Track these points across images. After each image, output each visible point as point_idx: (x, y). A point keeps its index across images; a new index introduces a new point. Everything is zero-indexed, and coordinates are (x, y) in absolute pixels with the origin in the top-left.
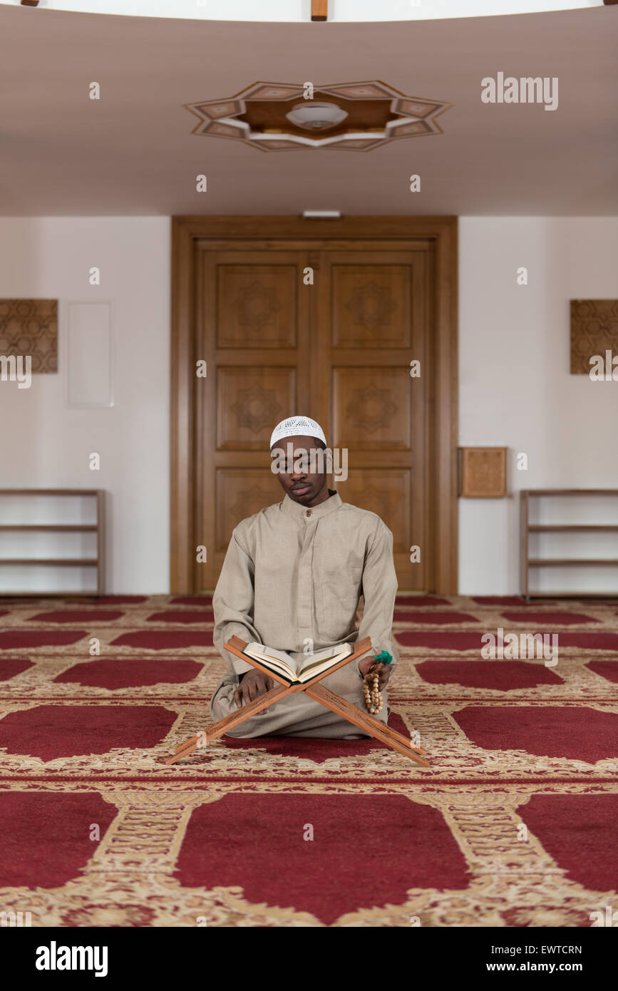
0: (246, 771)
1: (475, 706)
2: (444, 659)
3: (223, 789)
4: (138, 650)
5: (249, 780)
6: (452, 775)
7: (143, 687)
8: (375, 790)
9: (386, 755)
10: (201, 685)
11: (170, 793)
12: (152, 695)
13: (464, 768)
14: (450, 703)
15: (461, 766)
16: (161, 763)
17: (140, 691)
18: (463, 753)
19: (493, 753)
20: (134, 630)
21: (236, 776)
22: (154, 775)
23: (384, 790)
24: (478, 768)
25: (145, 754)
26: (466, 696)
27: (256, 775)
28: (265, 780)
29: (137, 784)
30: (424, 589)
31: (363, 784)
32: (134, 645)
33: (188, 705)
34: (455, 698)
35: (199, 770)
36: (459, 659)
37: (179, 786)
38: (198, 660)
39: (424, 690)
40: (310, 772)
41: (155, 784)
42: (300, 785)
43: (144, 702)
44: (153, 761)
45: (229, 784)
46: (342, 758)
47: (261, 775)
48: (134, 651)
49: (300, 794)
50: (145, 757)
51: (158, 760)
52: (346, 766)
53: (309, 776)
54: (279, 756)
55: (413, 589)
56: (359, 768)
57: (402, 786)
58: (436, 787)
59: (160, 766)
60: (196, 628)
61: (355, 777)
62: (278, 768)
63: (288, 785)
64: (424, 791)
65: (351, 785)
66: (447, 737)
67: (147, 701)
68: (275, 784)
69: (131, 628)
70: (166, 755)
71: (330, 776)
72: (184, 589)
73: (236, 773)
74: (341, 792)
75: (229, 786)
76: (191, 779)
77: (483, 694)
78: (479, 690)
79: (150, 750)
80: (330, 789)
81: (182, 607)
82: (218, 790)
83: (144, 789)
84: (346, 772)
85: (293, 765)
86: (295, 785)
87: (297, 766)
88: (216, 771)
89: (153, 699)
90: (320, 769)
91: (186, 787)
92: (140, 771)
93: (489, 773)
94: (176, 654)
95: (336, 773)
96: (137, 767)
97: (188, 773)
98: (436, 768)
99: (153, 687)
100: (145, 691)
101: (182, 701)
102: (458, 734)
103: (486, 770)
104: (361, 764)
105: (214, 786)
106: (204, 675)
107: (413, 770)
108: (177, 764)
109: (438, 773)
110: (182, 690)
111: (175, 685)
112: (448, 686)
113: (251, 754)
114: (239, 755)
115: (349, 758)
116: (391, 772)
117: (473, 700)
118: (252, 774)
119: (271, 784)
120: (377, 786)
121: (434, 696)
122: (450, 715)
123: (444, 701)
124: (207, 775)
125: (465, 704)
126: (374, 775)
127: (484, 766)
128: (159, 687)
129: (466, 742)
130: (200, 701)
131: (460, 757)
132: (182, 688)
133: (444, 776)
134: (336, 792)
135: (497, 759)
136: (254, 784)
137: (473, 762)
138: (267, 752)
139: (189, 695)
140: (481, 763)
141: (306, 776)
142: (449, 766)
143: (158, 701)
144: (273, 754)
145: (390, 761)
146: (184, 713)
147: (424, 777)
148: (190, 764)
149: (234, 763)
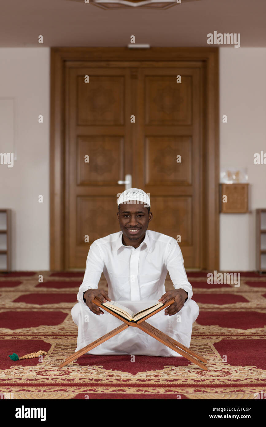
0: (90, 379)
1: (228, 339)
2: (210, 310)
3: (77, 391)
4: (29, 305)
5: (92, 385)
6: (212, 382)
7: (32, 328)
8: (166, 391)
9: (173, 370)
10: (66, 327)
11: (45, 393)
12: (36, 333)
13: (219, 378)
14: (213, 337)
15: (218, 376)
16: (40, 375)
17: (29, 331)
18: (219, 368)
19: (237, 368)
20: (28, 293)
21: (84, 383)
22: (36, 382)
23: (171, 391)
24: (227, 377)
25: (31, 369)
26: (222, 333)
27: (96, 382)
28: (101, 385)
29: (26, 388)
30: (199, 267)
31: (159, 388)
32: (27, 302)
33: (58, 339)
34: (216, 334)
35: (62, 380)
36: (219, 310)
37: (50, 389)
38: (64, 311)
39: (197, 330)
40: (128, 380)
41: (36, 388)
42: (122, 388)
43: (31, 337)
44: (36, 374)
45: (80, 388)
46: (148, 372)
47: (99, 382)
48: (27, 306)
49: (122, 394)
50: (31, 371)
51: (38, 373)
52: (150, 376)
53: (128, 383)
54: (110, 371)
55: (193, 267)
56: (158, 378)
57: (182, 388)
58: (203, 389)
59: (39, 377)
60: (65, 291)
61: (155, 383)
62: (109, 378)
63: (114, 388)
64: (195, 391)
65: (152, 388)
66: (210, 358)
67: (33, 337)
68: (107, 388)
69: (26, 291)
70: (44, 370)
71: (140, 383)
72: (58, 268)
73: (84, 381)
74: (146, 393)
75: (80, 389)
76: (57, 385)
77: (232, 332)
78: (230, 329)
79: (34, 367)
80: (140, 390)
81: (57, 279)
82: (73, 391)
83: (29, 391)
84: (150, 380)
85: (118, 376)
86: (119, 388)
87: (121, 377)
88: (72, 380)
89: (37, 335)
90: (134, 379)
91: (54, 390)
92: (27, 380)
93: (234, 381)
94: (52, 307)
95: (144, 381)
96: (26, 378)
97: (56, 381)
98: (203, 378)
99: (37, 328)
100: (33, 330)
101: (54, 337)
102: (216, 357)
103: (232, 379)
104: (158, 375)
105: (71, 389)
106: (68, 321)
107: (189, 379)
108: (50, 376)
109: (204, 380)
110: (55, 330)
111: (51, 326)
112: (212, 327)
113: (93, 369)
114: (87, 370)
115: (152, 371)
116: (176, 380)
117: (226, 335)
118: (94, 382)
119: (104, 388)
120: (167, 388)
121: (203, 333)
122: (212, 345)
123: (209, 336)
124: (67, 382)
125: (221, 338)
126: (166, 382)
127: (231, 376)
128: (41, 328)
129: (221, 362)
130: (65, 337)
131: (217, 371)
132: (55, 328)
133: (207, 382)
134: (143, 393)
135: (239, 372)
136: (95, 388)
137: (225, 373)
138: (103, 368)
139: (59, 333)
140: (230, 374)
141: (125, 383)
142: (210, 376)
143: (40, 337)
144: (107, 369)
145: (175, 373)
146: (55, 344)
147: (196, 383)
148: (57, 375)
149: (83, 375)
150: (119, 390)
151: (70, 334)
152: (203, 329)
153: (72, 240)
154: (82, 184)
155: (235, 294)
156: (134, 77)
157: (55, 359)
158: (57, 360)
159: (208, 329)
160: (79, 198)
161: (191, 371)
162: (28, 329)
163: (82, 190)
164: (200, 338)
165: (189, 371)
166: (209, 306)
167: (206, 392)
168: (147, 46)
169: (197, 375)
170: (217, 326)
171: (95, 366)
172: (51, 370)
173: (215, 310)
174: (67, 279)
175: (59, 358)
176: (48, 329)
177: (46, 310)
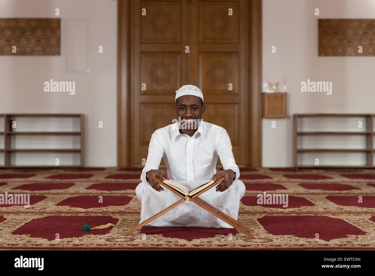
0: (152, 245)
1: (269, 215)
2: (254, 195)
4: (100, 192)
5: (153, 249)
6: (257, 247)
7: (102, 207)
9: (223, 238)
10: (131, 207)
12: (106, 211)
13: (263, 243)
14: (257, 214)
15: (262, 242)
16: (109, 241)
17: (100, 209)
18: (263, 237)
19: (278, 237)
20: (98, 183)
21: (147, 247)
22: (105, 246)
24: (270, 243)
26: (265, 211)
27: (157, 247)
30: (244, 165)
32: (98, 189)
33: (124, 216)
34: (259, 212)
35: (128, 245)
38: (129, 196)
39: (243, 209)
40: (185, 245)
43: (101, 214)
44: (105, 241)
46: (201, 239)
47: (160, 247)
48: (98, 192)
50: (101, 238)
51: (107, 240)
52: (203, 242)
53: (184, 247)
54: (169, 238)
55: (240, 164)
56: (210, 244)
59: (108, 243)
60: (130, 181)
61: (207, 247)
62: (168, 243)
66: (255, 230)
67: (103, 214)
69: (97, 181)
70: (112, 237)
71: (194, 247)
72: (124, 164)
77: (273, 210)
78: (271, 209)
79: (103, 236)
81: (123, 173)
84: (203, 245)
85: (176, 242)
87: (178, 243)
88: (137, 245)
89: (106, 213)
90: (189, 244)
92: (98, 245)
93: (275, 246)
94: (119, 193)
95: (198, 246)
96: (96, 243)
97: (122, 246)
98: (249, 243)
99: (106, 207)
100: (102, 209)
101: (121, 214)
102: (260, 228)
103: (274, 244)
104: (210, 242)
106: (133, 202)
107: (236, 244)
108: (117, 242)
109: (249, 245)
110: (121, 209)
111: (118, 206)
112: (256, 207)
113: (154, 237)
114: (149, 238)
115: (205, 239)
116: (226, 245)
117: (268, 213)
118: (155, 246)
121: (248, 211)
122: (256, 220)
123: (253, 214)
124: (132, 247)
125: (264, 215)
126: (217, 246)
127: (273, 242)
128: (110, 208)
129: (264, 232)
130: (130, 214)
131: (261, 238)
132: (121, 208)
133: (253, 247)
135: (280, 239)
137: (268, 240)
138: (163, 236)
139: (125, 211)
140: (272, 241)
141: (182, 247)
142: (255, 242)
143: (109, 214)
144: (166, 237)
145: (225, 240)
146: (122, 219)
147: (242, 247)
148: (123, 242)
149: (146, 242)
151: (135, 212)
152: (249, 208)
154: (145, 94)
155: (275, 183)
157: (121, 230)
158: (123, 230)
159: (253, 208)
160: (142, 105)
161: (238, 239)
162: (99, 208)
163: (145, 98)
164: (246, 215)
165: (236, 239)
169: (243, 241)
170: (260, 206)
171: (156, 235)
172: (118, 238)
174: (132, 173)
175: (125, 229)
176: (116, 208)
177: (114, 195)
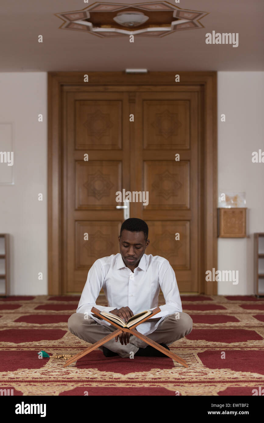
0: (86, 378)
1: (211, 350)
2: (200, 328)
3: (75, 385)
4: (30, 325)
5: (88, 381)
6: (190, 380)
7: (34, 342)
8: (151, 386)
9: (158, 371)
10: (65, 341)
11: (48, 387)
12: (39, 346)
13: (197, 377)
14: (198, 349)
15: (196, 376)
16: (44, 375)
17: (32, 344)
18: (198, 370)
19: (213, 370)
20: (28, 314)
21: (81, 380)
22: (40, 380)
23: (155, 385)
24: (204, 376)
25: (35, 371)
26: (208, 346)
27: (92, 380)
28: (96, 382)
29: (32, 383)
30: (198, 292)
31: (145, 383)
32: (28, 322)
33: (58, 350)
34: (201, 346)
35: (63, 378)
36: (209, 328)
37: (53, 384)
38: (63, 329)
39: (186, 343)
40: (119, 378)
41: (41, 383)
42: (113, 383)
43: (34, 349)
44: (40, 374)
45: (78, 383)
46: (136, 373)
47: (94, 380)
48: (28, 325)
49: (113, 387)
50: (36, 372)
51: (42, 373)
52: (138, 376)
53: (119, 380)
54: (104, 372)
55: (192, 292)
56: (144, 377)
57: (164, 384)
58: (181, 384)
59: (43, 376)
60: (63, 313)
61: (141, 380)
62: (103, 377)
63: (107, 384)
64: (175, 386)
65: (139, 383)
66: (192, 364)
67: (36, 348)
68: (101, 383)
69: (26, 313)
70: (46, 371)
71: (129, 380)
72: (56, 293)
73: (82, 379)
74: (133, 386)
75: (78, 384)
76: (59, 381)
77: (217, 344)
78: (215, 343)
79: (38, 370)
80: (128, 385)
81: (55, 302)
82: (72, 386)
83: (35, 385)
84: (138, 378)
85: (111, 376)
86: (111, 383)
87: (113, 376)
88: (71, 378)
89: (39, 347)
90: (124, 377)
91: (56, 384)
92: (33, 378)
93: (209, 379)
94: (51, 326)
95: (133, 379)
96: (32, 377)
97: (58, 379)
98: (183, 377)
99: (39, 342)
100: (34, 344)
101: (55, 349)
102: (198, 363)
103: (208, 377)
104: (145, 375)
105: (70, 384)
106: (67, 336)
107: (171, 377)
108: (52, 375)
109: (184, 379)
110: (55, 343)
111: (51, 341)
112: (199, 341)
113: (90, 371)
114: (84, 371)
115: (140, 372)
116: (160, 378)
117: (211, 347)
118: (90, 379)
119: (99, 383)
120: (152, 384)
121: (190, 346)
122: (196, 354)
123: (194, 348)
124: (67, 380)
125: (206, 349)
126: (151, 379)
127: (207, 376)
128: (42, 342)
129: (201, 366)
130: (64, 348)
131: (196, 372)
132: (55, 342)
133: (187, 380)
134: (131, 386)
135: (215, 373)
136: (91, 383)
137: (203, 374)
138: (98, 370)
139: (58, 346)
140: (206, 374)
141: (117, 380)
142: (190, 376)
143: (42, 349)
144: (101, 371)
145: (160, 374)
146: (56, 354)
147: (176, 380)
148: (58, 375)
149: (81, 375)
150: (110, 385)
151: (69, 347)
152: (191, 342)
153: (70, 265)
154: (80, 209)
155: (228, 315)
156: (132, 101)
157: (56, 364)
158: (58, 365)
159: (196, 343)
160: (77, 223)
161: (174, 373)
162: (31, 343)
163: (80, 215)
164: (187, 349)
165: (172, 372)
166: (200, 325)
167: (184, 386)
168: (145, 70)
169: (178, 375)
170: (204, 340)
171: (91, 369)
172: (52, 372)
173: (205, 328)
174: (66, 303)
175: (59, 364)
176: (49, 343)
177: (46, 328)
